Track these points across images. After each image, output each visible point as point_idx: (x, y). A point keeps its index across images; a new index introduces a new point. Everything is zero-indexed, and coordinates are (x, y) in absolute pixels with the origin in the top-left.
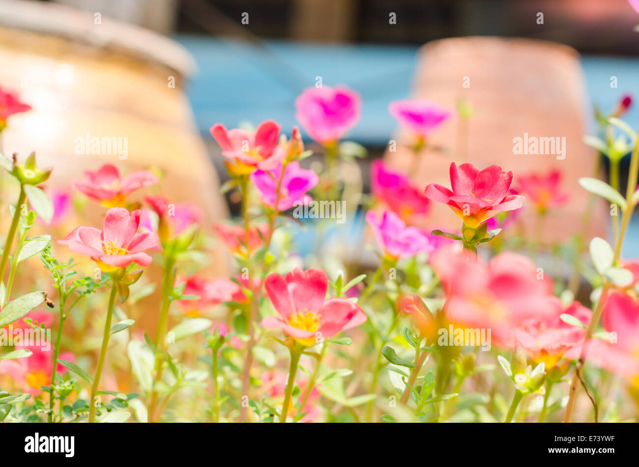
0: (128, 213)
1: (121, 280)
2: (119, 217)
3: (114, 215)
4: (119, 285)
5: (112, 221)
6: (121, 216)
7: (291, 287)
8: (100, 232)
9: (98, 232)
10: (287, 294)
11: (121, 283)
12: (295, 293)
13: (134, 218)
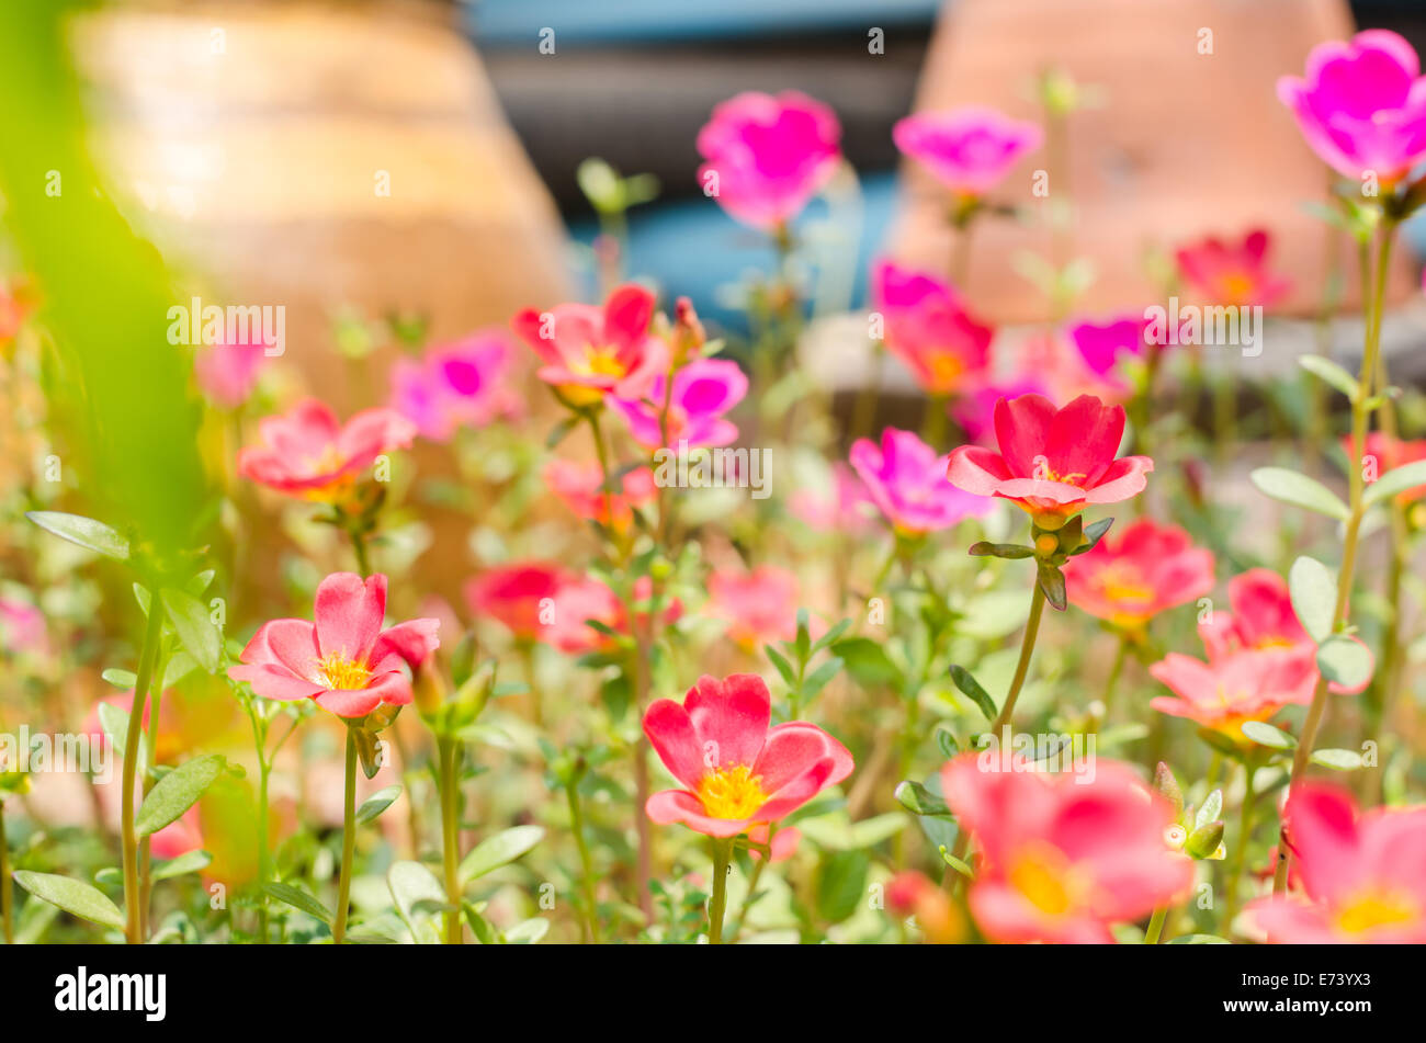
0: (362, 583)
1: (363, 726)
2: (344, 593)
3: (334, 591)
4: (360, 735)
5: (331, 603)
6: (347, 590)
7: (697, 717)
8: (312, 627)
9: (306, 629)
10: (692, 732)
11: (364, 731)
12: (705, 727)
13: (374, 593)
